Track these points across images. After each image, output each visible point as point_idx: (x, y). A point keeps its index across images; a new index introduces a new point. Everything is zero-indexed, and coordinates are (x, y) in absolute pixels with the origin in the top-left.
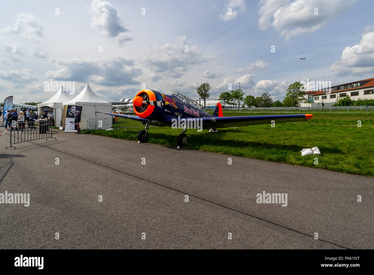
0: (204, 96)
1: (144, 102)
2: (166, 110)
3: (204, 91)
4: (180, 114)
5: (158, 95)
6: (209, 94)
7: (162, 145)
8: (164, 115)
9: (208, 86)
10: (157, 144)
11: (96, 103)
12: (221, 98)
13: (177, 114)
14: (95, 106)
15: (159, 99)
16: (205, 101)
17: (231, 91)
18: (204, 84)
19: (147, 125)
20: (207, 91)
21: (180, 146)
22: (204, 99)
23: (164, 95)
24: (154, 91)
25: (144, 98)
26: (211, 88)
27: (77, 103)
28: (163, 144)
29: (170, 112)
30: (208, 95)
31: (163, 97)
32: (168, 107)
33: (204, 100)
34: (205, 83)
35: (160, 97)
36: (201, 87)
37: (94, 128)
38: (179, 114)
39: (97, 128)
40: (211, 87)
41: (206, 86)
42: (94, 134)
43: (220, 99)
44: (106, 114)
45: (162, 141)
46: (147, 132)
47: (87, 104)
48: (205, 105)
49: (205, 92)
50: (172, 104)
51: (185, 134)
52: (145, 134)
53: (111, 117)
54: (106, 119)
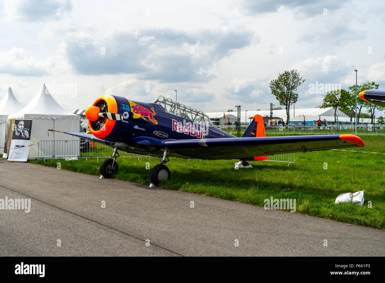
0: (287, 98)
1: (101, 114)
2: (136, 127)
3: (285, 88)
4: (163, 134)
5: (122, 104)
6: (297, 95)
7: (132, 181)
8: (134, 134)
9: (295, 77)
10: (126, 180)
11: (54, 116)
12: (328, 103)
13: (157, 133)
14: (52, 121)
15: (124, 109)
16: (288, 109)
17: (351, 88)
18: (287, 74)
19: (116, 150)
20: (293, 88)
21: (154, 184)
22: (286, 105)
23: (136, 103)
24: (115, 97)
25: (103, 109)
26: (301, 81)
27: (26, 115)
28: (134, 180)
29: (143, 129)
30: (296, 98)
31: (133, 107)
32: (139, 121)
33: (286, 108)
34: (289, 70)
35: (127, 106)
36: (280, 79)
37: (51, 156)
38: (161, 133)
39: (56, 156)
40: (303, 79)
41: (291, 77)
42: (46, 165)
43: (325, 106)
44: (65, 133)
45: (132, 176)
46: (115, 162)
47: (40, 117)
48: (288, 117)
49: (288, 89)
50: (147, 118)
51: (165, 166)
52: (111, 165)
53: (78, 138)
54: (66, 141)
